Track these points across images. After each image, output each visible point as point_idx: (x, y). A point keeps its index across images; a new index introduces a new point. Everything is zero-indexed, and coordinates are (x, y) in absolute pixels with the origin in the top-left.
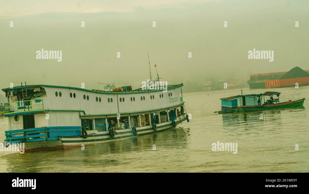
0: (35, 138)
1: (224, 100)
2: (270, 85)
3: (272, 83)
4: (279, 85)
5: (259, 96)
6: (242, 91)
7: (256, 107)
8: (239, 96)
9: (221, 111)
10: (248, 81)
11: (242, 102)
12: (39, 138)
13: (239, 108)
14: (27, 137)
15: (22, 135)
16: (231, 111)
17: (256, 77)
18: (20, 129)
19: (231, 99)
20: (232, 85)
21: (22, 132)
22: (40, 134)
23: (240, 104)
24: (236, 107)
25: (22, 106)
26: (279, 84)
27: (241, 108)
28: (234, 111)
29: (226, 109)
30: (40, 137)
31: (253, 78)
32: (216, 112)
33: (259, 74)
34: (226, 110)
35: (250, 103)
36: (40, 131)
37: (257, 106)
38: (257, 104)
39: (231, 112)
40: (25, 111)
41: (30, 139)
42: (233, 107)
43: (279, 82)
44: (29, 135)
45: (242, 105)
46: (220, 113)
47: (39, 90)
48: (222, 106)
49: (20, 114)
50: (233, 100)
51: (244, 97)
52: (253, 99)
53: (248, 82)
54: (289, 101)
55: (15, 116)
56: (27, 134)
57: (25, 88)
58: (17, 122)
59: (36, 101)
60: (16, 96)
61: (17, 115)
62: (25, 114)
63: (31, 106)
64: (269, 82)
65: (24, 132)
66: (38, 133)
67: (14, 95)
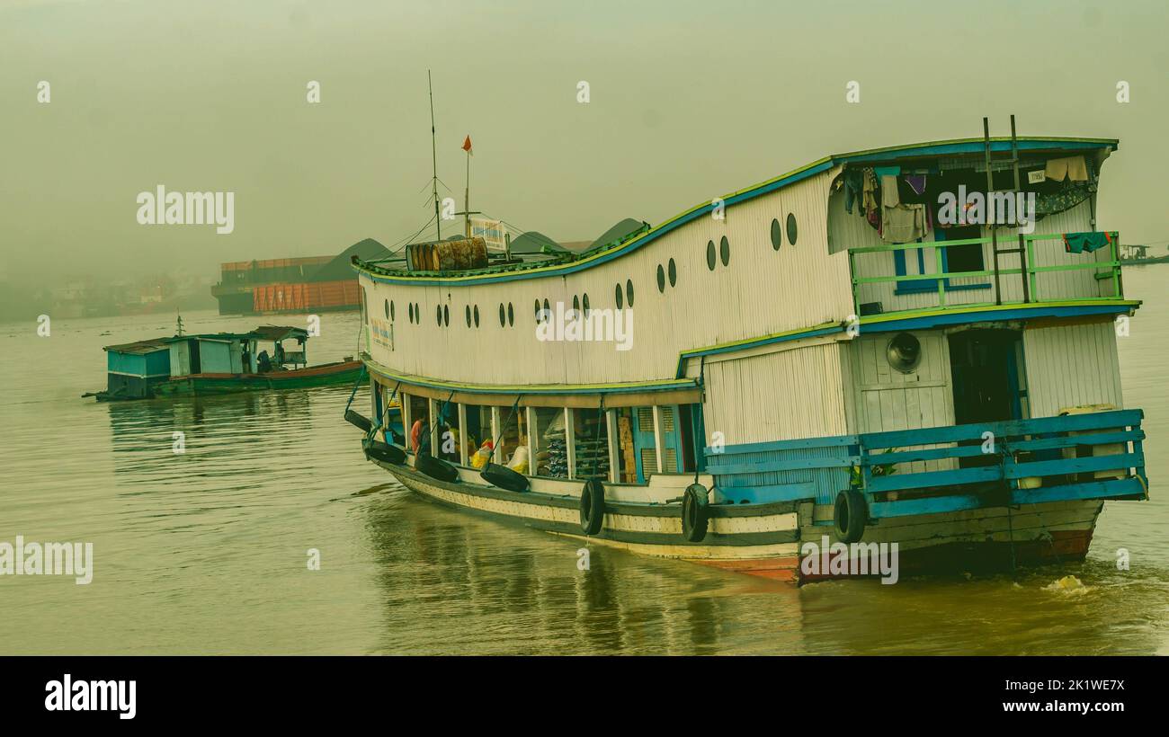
1: (117, 353)
2: (271, 302)
3: (280, 297)
4: (307, 304)
5: (245, 339)
6: (179, 320)
7: (235, 378)
8: (178, 340)
9: (104, 393)
10: (216, 284)
11: (187, 360)
13: (179, 382)
14: (1014, 470)
16: (143, 393)
17: (240, 272)
19: (145, 347)
20: (159, 299)
21: (946, 442)
22: (1098, 453)
23: (178, 366)
24: (167, 378)
25: (922, 271)
26: (307, 299)
27: (184, 381)
28: (159, 394)
29: (125, 384)
31: (231, 274)
32: (88, 395)
33: (255, 263)
34: (124, 390)
35: (216, 363)
37: (239, 375)
38: (239, 368)
39: (145, 395)
40: (999, 303)
42: (151, 376)
43: (305, 291)
44: (1023, 458)
45: (187, 370)
46: (101, 398)
47: (1080, 173)
48: (111, 372)
50: (156, 353)
51: (194, 344)
52: (226, 349)
53: (215, 290)
54: (345, 359)
55: (895, 334)
56: (1017, 452)
57: (1008, 155)
58: (908, 378)
59: (1071, 242)
60: (920, 206)
61: (912, 333)
62: (980, 326)
63: (1034, 273)
64: (267, 292)
65: (961, 444)
66: (1084, 451)
67: (906, 197)
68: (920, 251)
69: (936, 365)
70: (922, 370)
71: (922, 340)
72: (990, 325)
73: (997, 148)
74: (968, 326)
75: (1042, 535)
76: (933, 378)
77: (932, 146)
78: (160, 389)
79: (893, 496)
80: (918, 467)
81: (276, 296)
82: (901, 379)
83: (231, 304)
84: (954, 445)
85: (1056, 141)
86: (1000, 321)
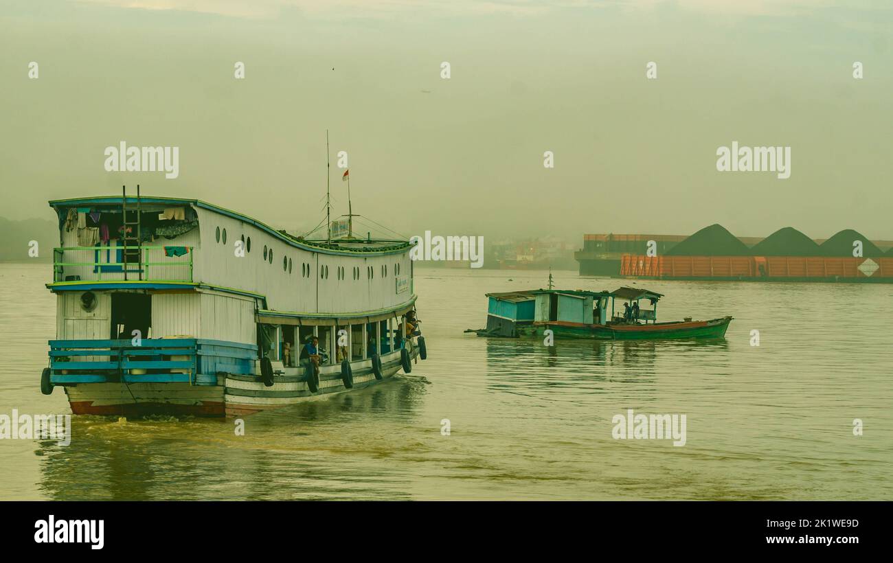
0: (149, 372)
1: (497, 299)
2: (634, 269)
3: (641, 265)
4: (661, 272)
5: (598, 297)
6: (550, 277)
7: (587, 328)
8: (541, 292)
9: (484, 331)
10: (578, 250)
11: (547, 309)
12: (167, 371)
13: (538, 326)
14: (126, 365)
15: (104, 359)
16: (512, 333)
17: (600, 242)
18: (97, 338)
19: (518, 297)
20: (530, 258)
21: (106, 347)
22: (174, 359)
23: (541, 313)
24: (531, 323)
25: (108, 261)
26: (661, 269)
27: (542, 326)
28: (522, 334)
29: (500, 325)
30: (170, 369)
31: (591, 243)
32: (469, 331)
33: (611, 236)
34: (499, 329)
35: (570, 314)
36: (173, 350)
37: (589, 326)
38: (590, 320)
39: (514, 335)
40: (126, 280)
41: (136, 372)
42: (520, 321)
43: (661, 262)
44: (132, 359)
45: (547, 318)
46: (480, 333)
47: (180, 216)
48: (490, 314)
49: (103, 289)
50: (524, 301)
51: (554, 297)
52: (580, 304)
53: (578, 255)
54: (685, 319)
55: (83, 293)
56: (128, 355)
57: (135, 205)
58: (89, 314)
59: (168, 251)
60: (96, 228)
61: (93, 292)
62: (121, 291)
63: (147, 266)
64: (631, 260)
65: (112, 349)
66: (167, 358)
67: (90, 223)
68: (108, 251)
69: (104, 308)
70: (97, 311)
71: (98, 296)
72: (126, 291)
73: (130, 201)
74: (115, 290)
75: (197, 403)
76: (102, 315)
77: (97, 199)
78: (523, 331)
79: (64, 372)
80: (90, 358)
81: (638, 263)
82: (85, 314)
83: (589, 268)
84: (109, 349)
85: (172, 200)
86: (131, 289)
